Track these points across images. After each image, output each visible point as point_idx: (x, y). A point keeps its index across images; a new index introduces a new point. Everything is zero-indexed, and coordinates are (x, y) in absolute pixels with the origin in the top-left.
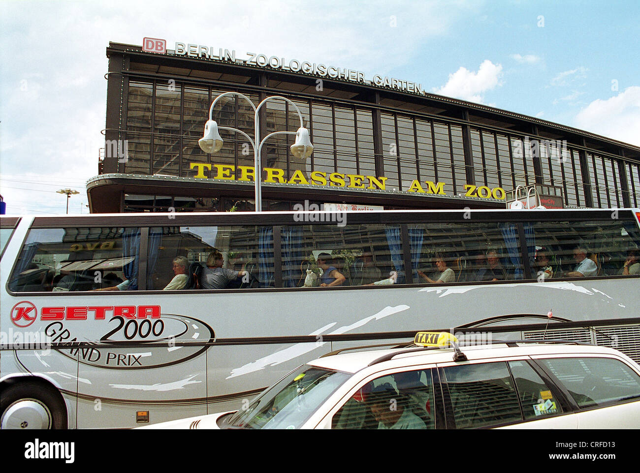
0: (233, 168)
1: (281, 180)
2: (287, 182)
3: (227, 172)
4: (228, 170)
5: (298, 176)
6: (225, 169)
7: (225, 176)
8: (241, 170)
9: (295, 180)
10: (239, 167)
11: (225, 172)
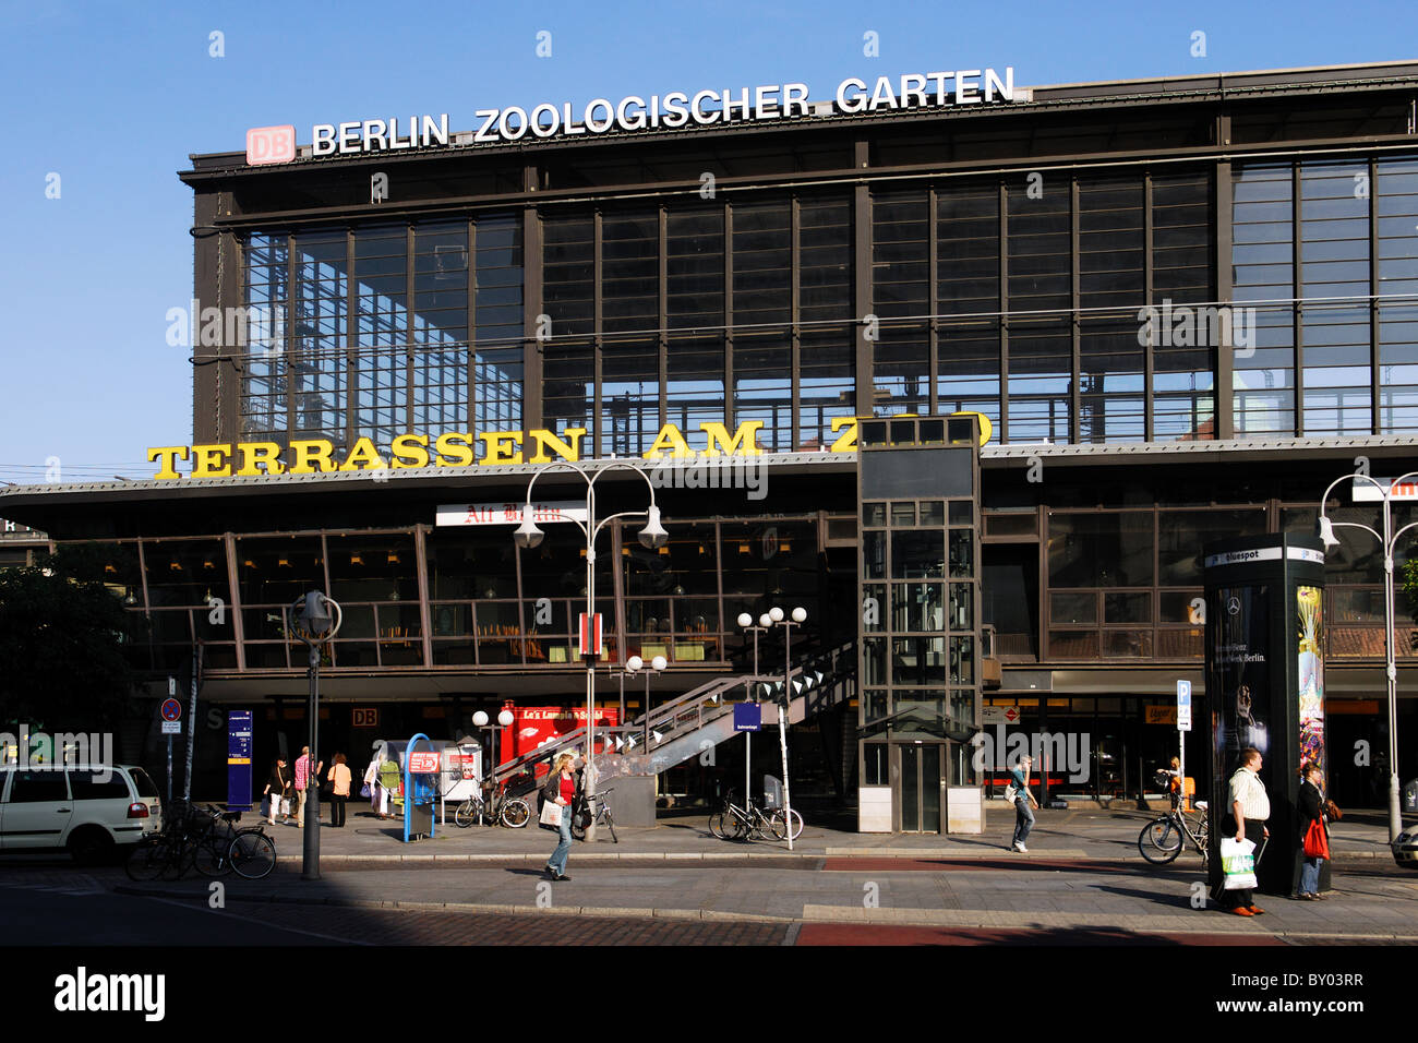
0: (227, 449)
1: (325, 463)
2: (338, 470)
3: (216, 460)
4: (218, 456)
5: (361, 451)
6: (211, 454)
7: (211, 467)
8: (242, 452)
9: (355, 462)
10: (240, 446)
11: (211, 461)
